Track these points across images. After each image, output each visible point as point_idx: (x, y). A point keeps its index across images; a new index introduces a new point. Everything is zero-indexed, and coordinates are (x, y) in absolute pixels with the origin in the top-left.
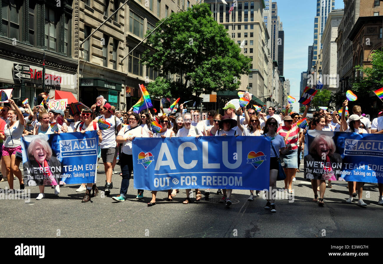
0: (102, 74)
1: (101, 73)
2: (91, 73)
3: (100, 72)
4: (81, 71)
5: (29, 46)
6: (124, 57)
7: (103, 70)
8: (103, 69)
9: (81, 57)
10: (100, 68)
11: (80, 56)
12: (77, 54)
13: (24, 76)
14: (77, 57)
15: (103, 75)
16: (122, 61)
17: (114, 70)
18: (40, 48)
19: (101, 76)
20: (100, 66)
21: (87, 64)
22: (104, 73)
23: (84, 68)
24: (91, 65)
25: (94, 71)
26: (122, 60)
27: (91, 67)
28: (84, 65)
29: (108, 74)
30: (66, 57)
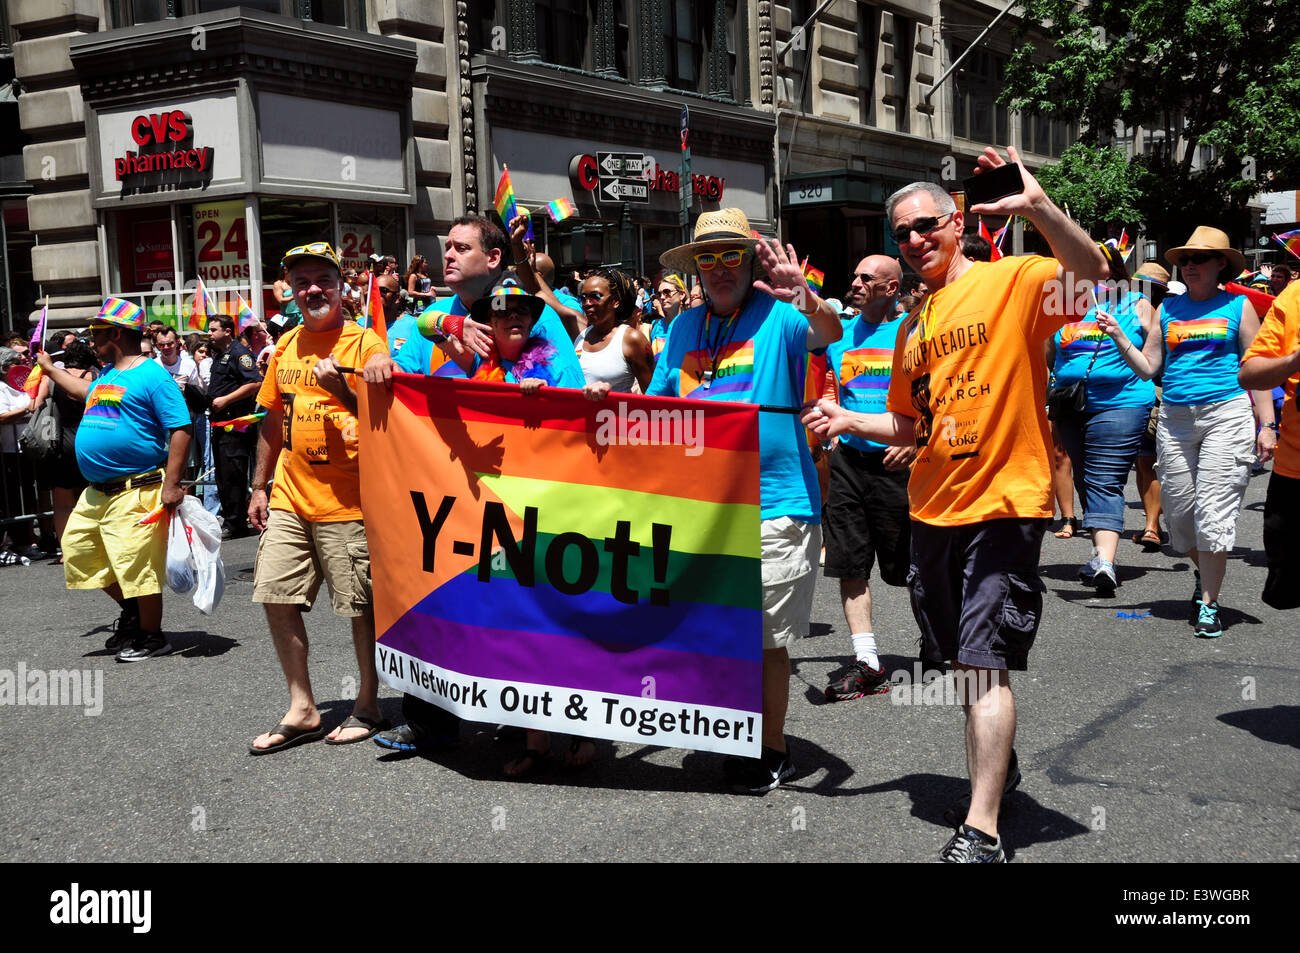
0: (858, 154)
1: (854, 150)
2: (820, 153)
3: (848, 147)
4: (784, 152)
5: (616, 81)
6: (936, 82)
7: (862, 139)
8: (859, 135)
9: (784, 99)
10: (851, 132)
11: (781, 95)
12: (769, 91)
13: (628, 190)
14: (771, 102)
15: (862, 159)
16: (928, 98)
17: (899, 133)
18: (650, 85)
19: (854, 162)
20: (849, 123)
21: (805, 124)
22: (865, 150)
23: (796, 139)
24: (820, 126)
25: (831, 145)
26: (928, 92)
27: (820, 134)
28: (794, 128)
29: (878, 152)
30: (734, 105)
